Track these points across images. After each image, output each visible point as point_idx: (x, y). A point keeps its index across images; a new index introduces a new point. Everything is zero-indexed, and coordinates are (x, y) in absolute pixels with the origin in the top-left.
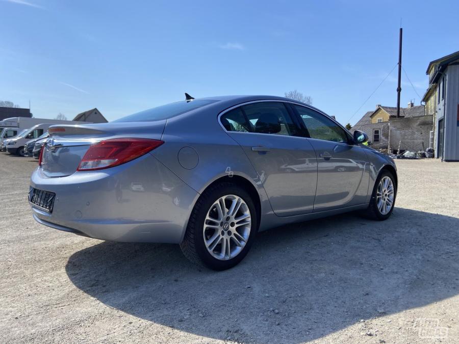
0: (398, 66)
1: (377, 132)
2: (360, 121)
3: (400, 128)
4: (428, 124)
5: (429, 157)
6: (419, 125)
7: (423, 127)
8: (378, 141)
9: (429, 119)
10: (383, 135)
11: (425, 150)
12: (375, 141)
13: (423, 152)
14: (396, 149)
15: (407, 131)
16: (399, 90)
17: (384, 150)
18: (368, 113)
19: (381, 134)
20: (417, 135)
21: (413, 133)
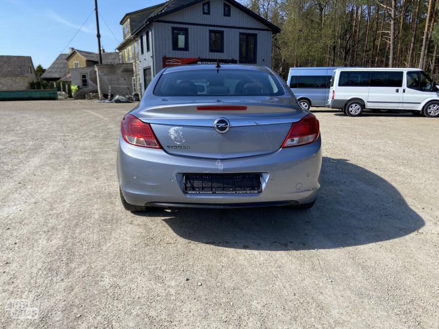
0: (95, 11)
1: (84, 76)
2: (55, 63)
3: (107, 74)
4: (129, 71)
5: (136, 101)
6: (122, 72)
7: (125, 73)
8: (86, 85)
9: (129, 67)
10: (91, 79)
11: (131, 94)
12: (84, 85)
13: (130, 96)
14: (106, 93)
15: (113, 77)
16: (99, 36)
17: (94, 94)
18: (61, 55)
19: (89, 78)
20: (122, 80)
21: (118, 79)
